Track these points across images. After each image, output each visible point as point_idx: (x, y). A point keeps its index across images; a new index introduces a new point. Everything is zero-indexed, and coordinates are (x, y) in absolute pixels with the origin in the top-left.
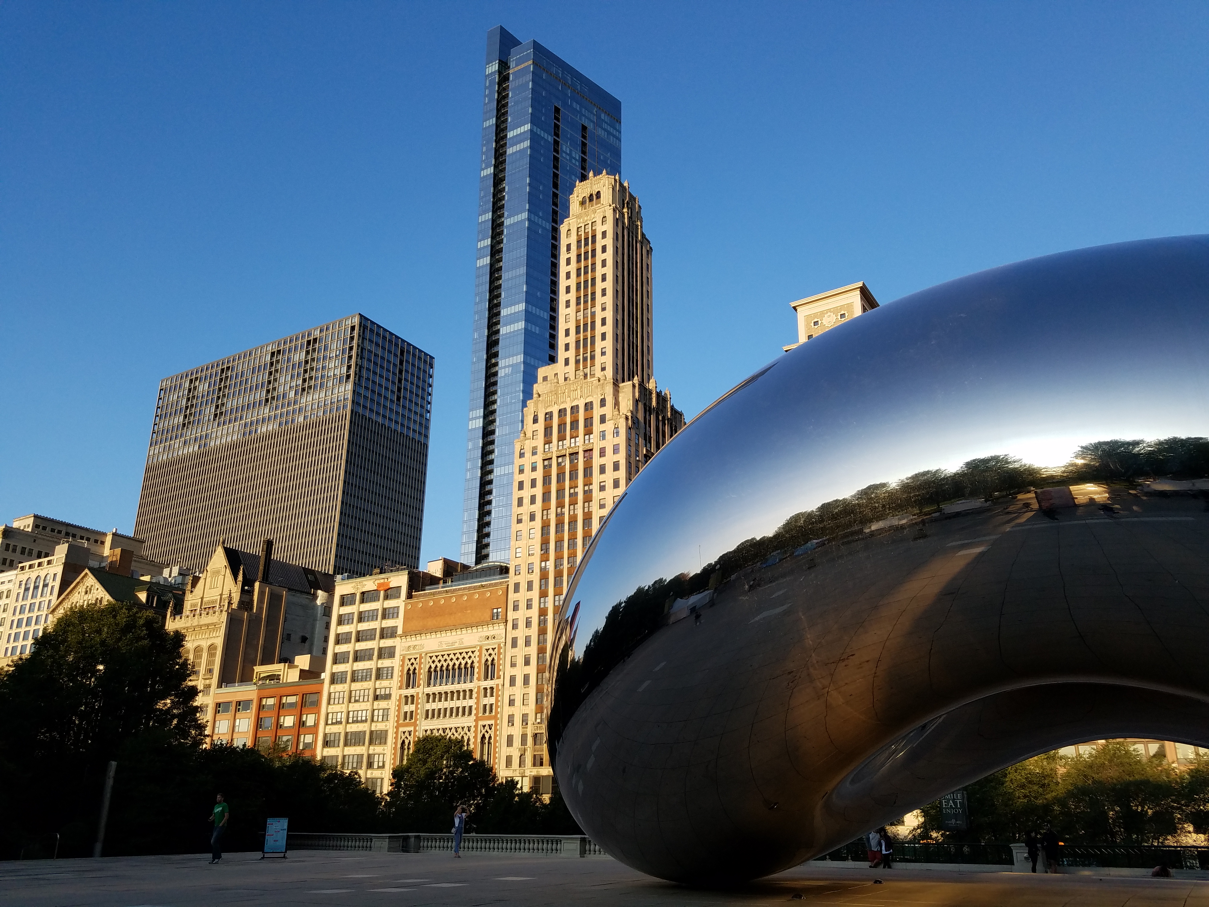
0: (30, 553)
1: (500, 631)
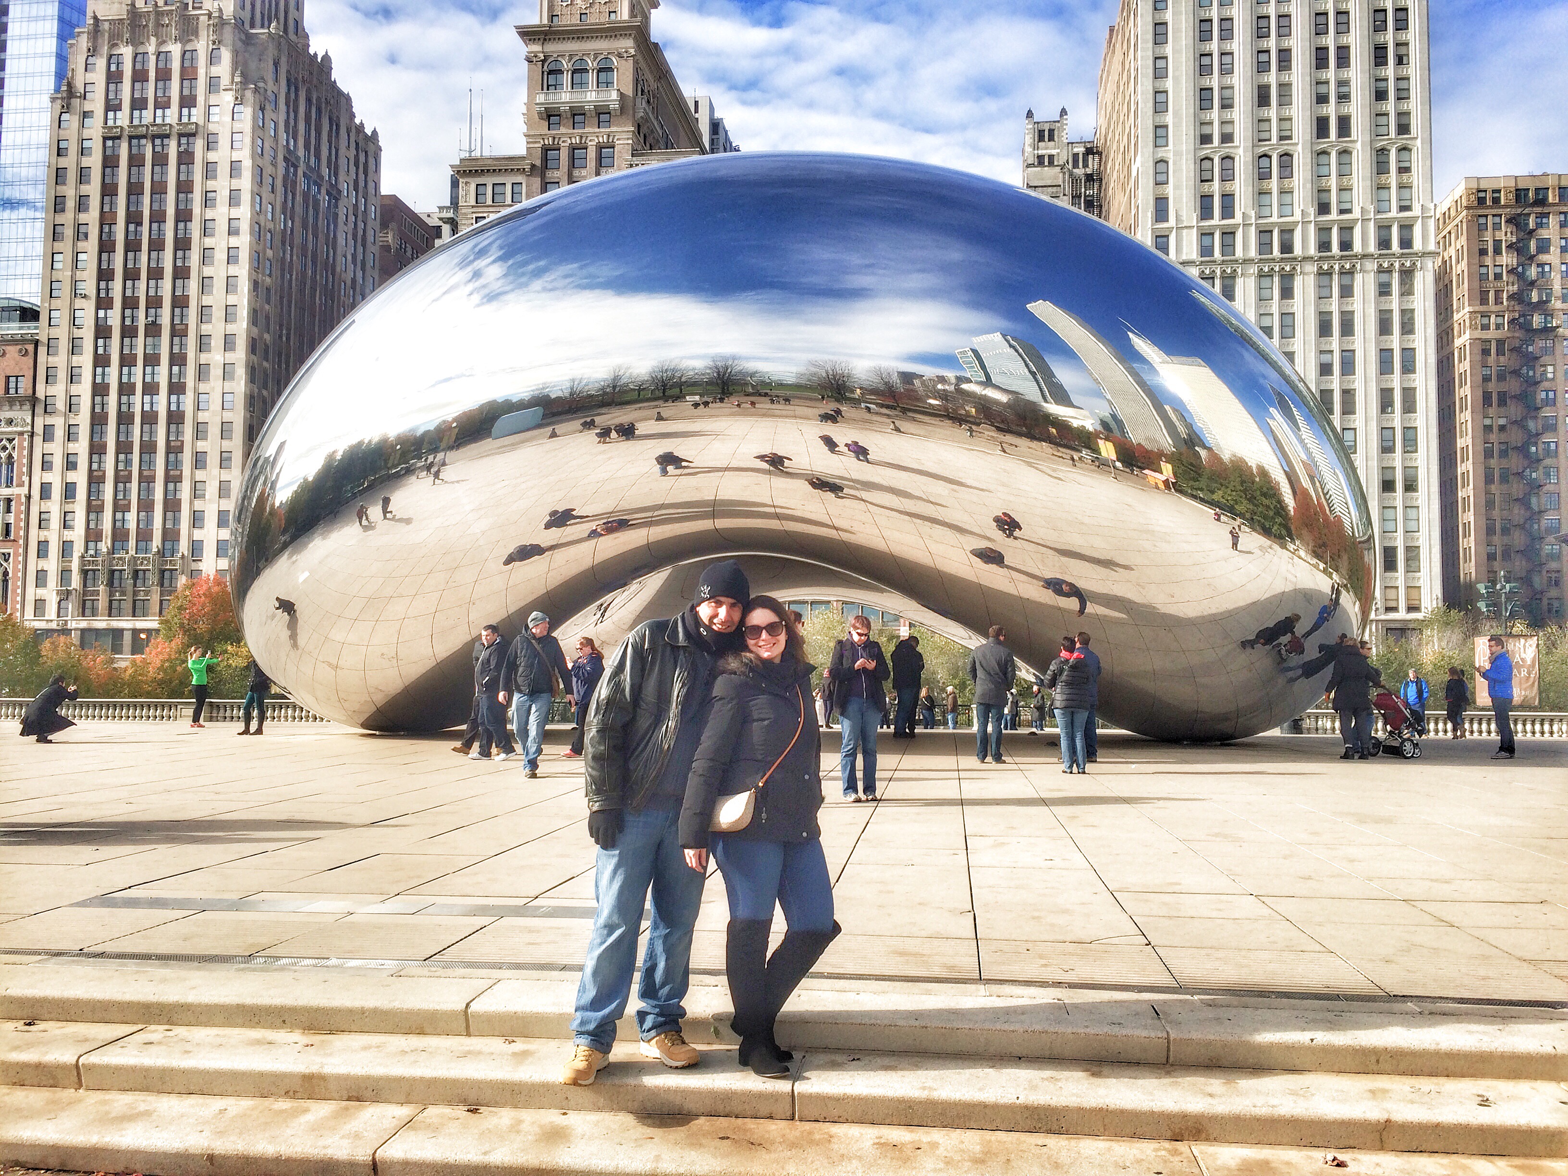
1: (23, 415)
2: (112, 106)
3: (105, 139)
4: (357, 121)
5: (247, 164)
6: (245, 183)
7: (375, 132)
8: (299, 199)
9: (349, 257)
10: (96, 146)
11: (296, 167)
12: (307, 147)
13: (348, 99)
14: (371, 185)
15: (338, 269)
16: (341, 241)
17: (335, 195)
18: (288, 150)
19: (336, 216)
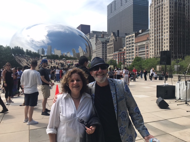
0: (92, 36)
1: (148, 41)
2: (155, 5)
5: (169, 6)
6: (168, 9)
8: (178, 7)
10: (154, 10)
11: (177, 4)
15: (186, 14)
16: (186, 11)
17: (184, 5)
18: (175, 2)
19: (185, 8)
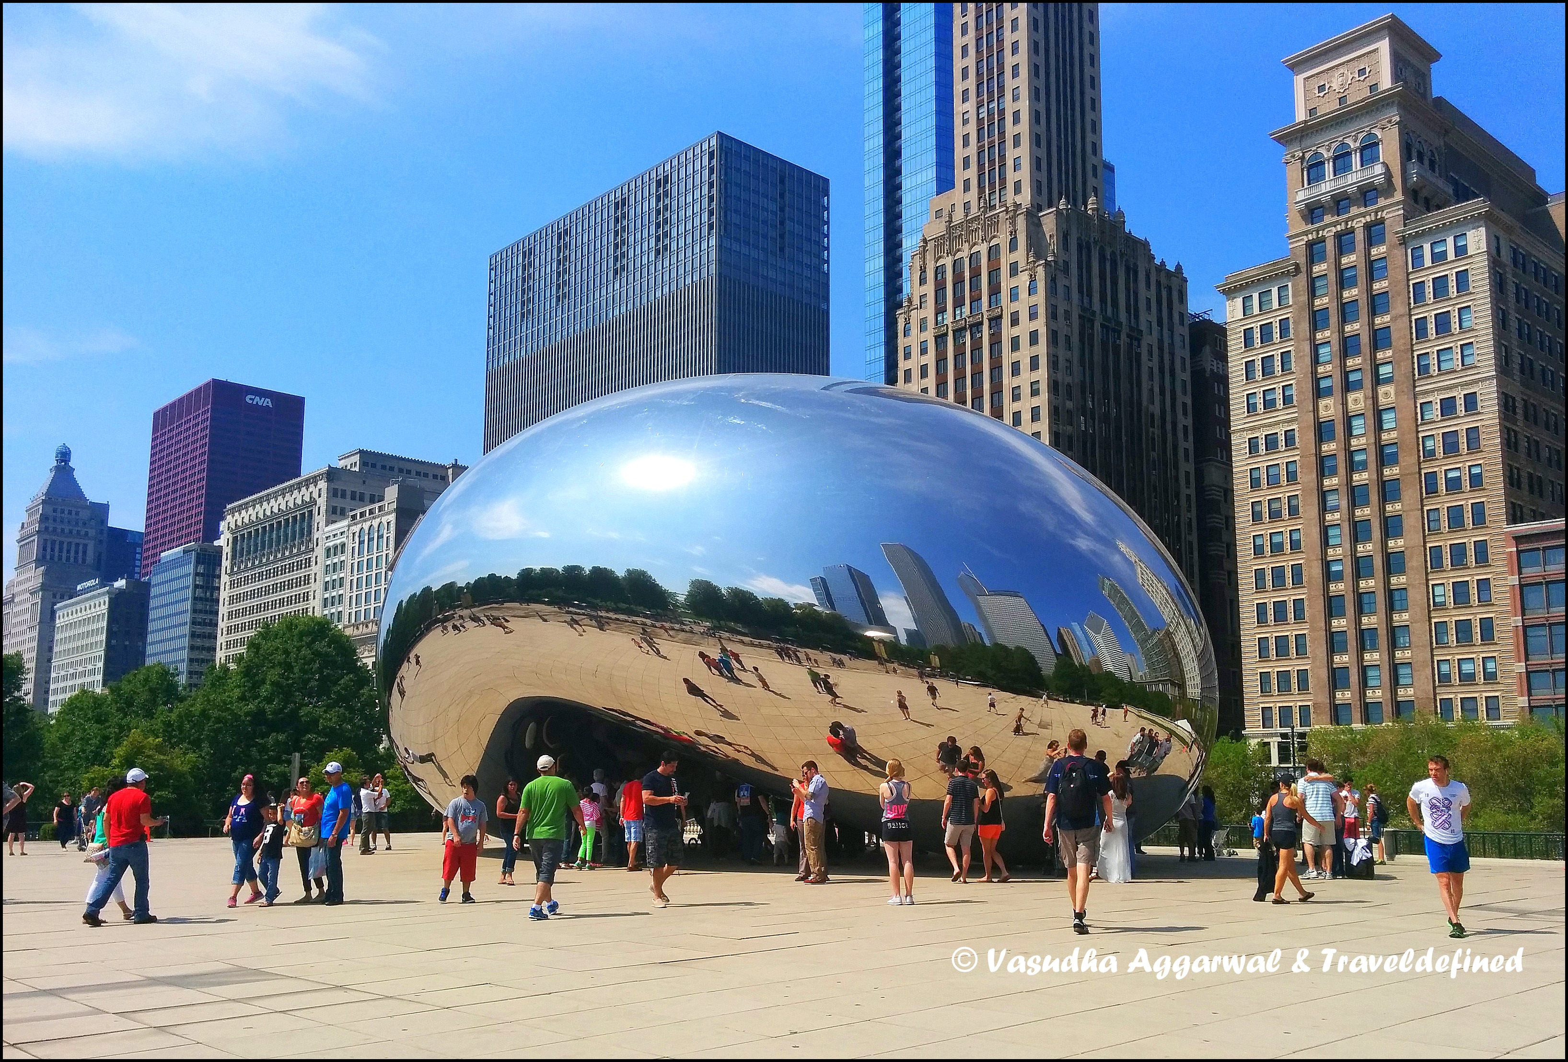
0: (362, 499)
2: (940, 310)
3: (936, 337)
4: (1157, 262)
5: (1043, 331)
6: (1042, 349)
7: (1179, 267)
8: (1097, 348)
9: (1157, 390)
10: (931, 345)
11: (1092, 322)
12: (1103, 300)
13: (1146, 245)
14: (1176, 317)
15: (1145, 403)
16: (1145, 377)
17: (1135, 336)
18: (1083, 309)
19: (1139, 355)
